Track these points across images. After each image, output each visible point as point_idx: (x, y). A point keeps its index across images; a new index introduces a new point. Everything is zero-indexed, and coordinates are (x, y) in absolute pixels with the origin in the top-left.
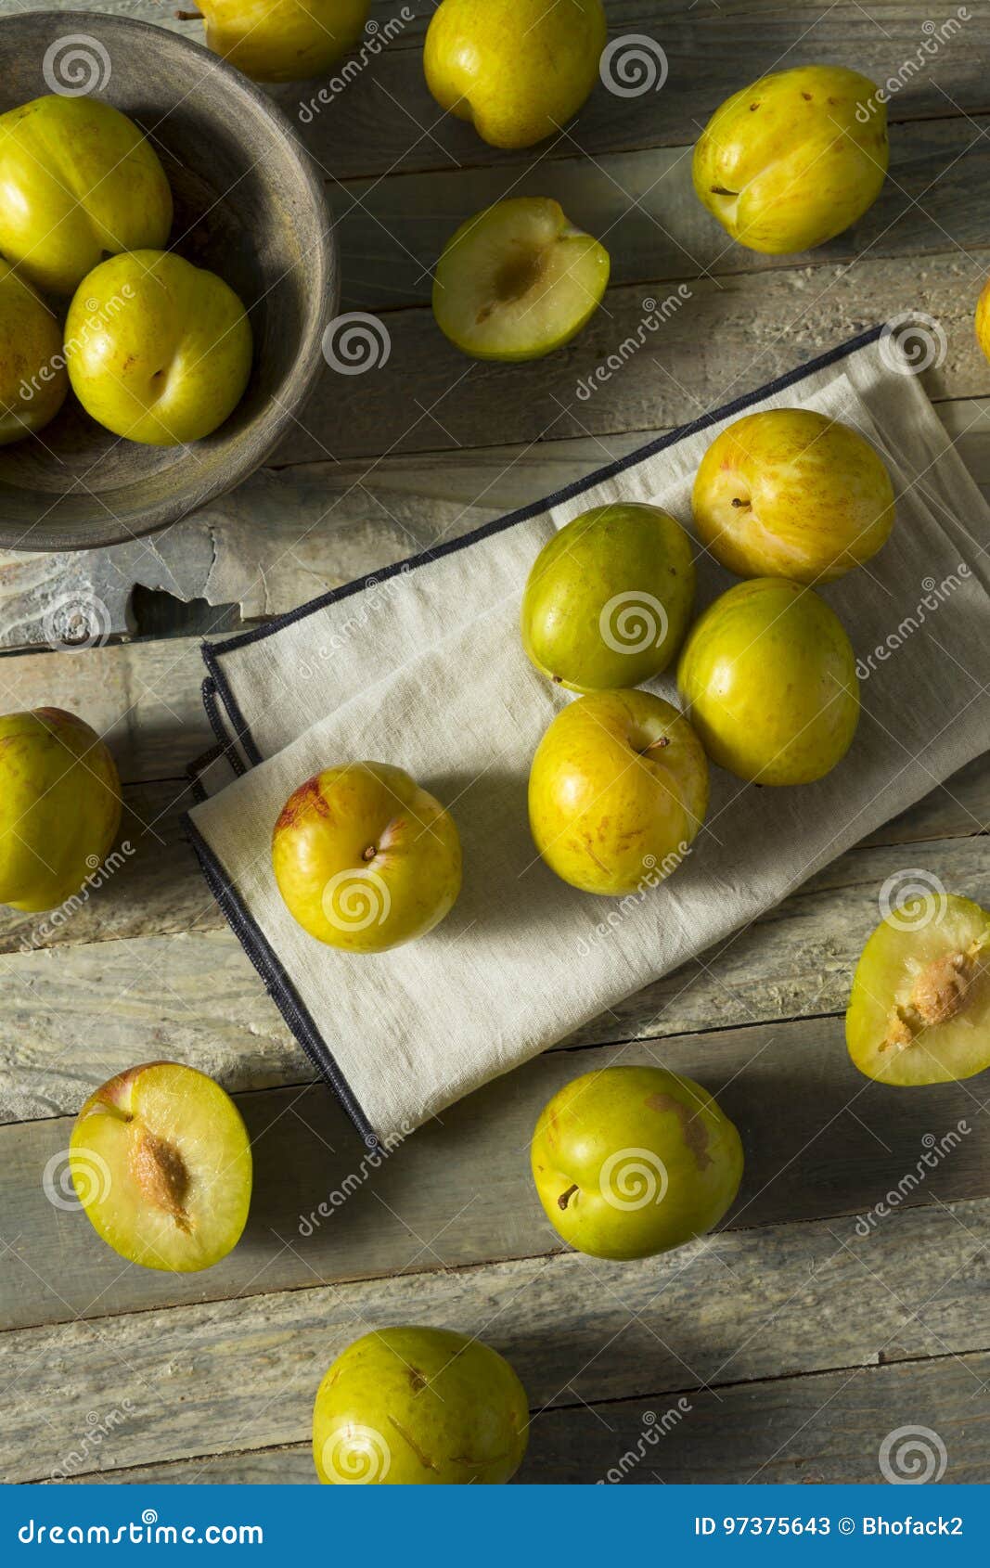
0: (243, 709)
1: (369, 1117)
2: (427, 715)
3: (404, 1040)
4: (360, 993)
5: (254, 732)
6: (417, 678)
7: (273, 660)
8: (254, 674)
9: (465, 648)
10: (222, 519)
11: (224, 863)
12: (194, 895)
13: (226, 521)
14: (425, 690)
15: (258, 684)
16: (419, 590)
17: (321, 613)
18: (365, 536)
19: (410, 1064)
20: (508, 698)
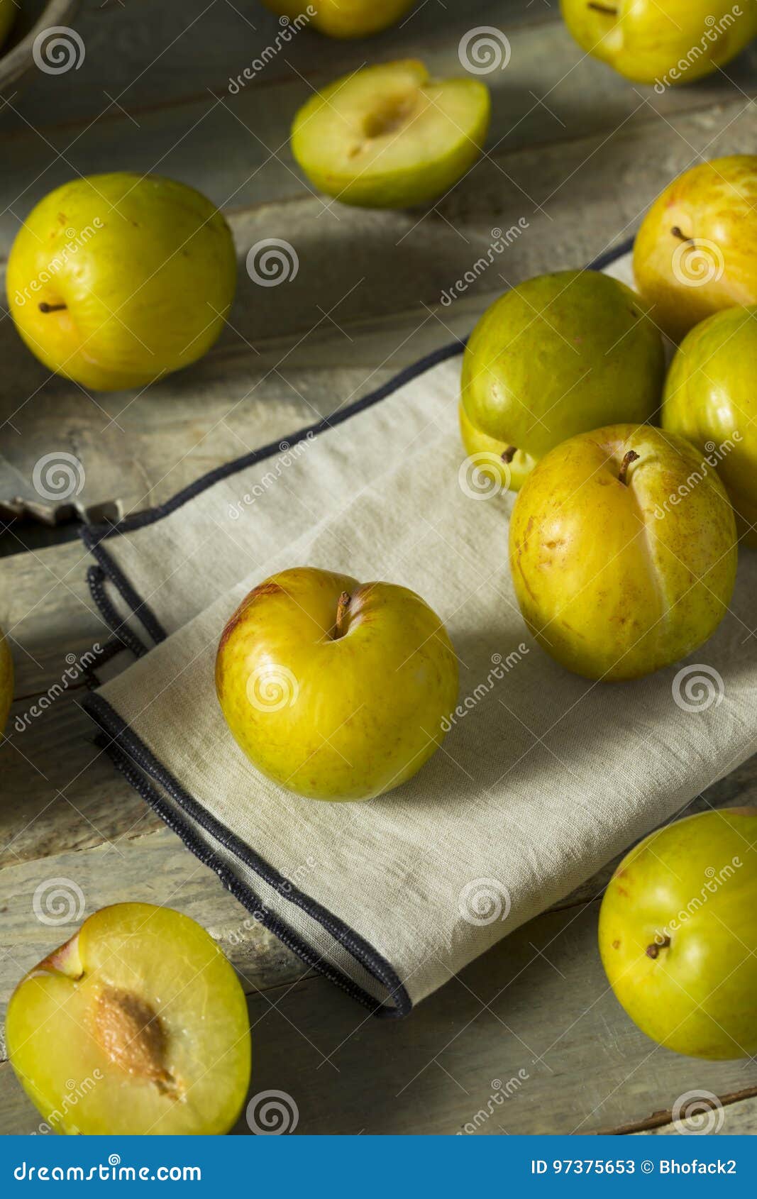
0: (141, 591)
1: (382, 952)
2: (369, 559)
3: (410, 880)
4: (344, 851)
5: (158, 613)
6: (350, 521)
7: (170, 542)
8: (149, 556)
9: (402, 485)
10: (79, 423)
11: (146, 740)
12: (111, 801)
13: (87, 423)
14: (360, 534)
15: (153, 565)
16: (333, 452)
17: (220, 486)
18: (258, 416)
19: (424, 898)
20: (464, 531)
